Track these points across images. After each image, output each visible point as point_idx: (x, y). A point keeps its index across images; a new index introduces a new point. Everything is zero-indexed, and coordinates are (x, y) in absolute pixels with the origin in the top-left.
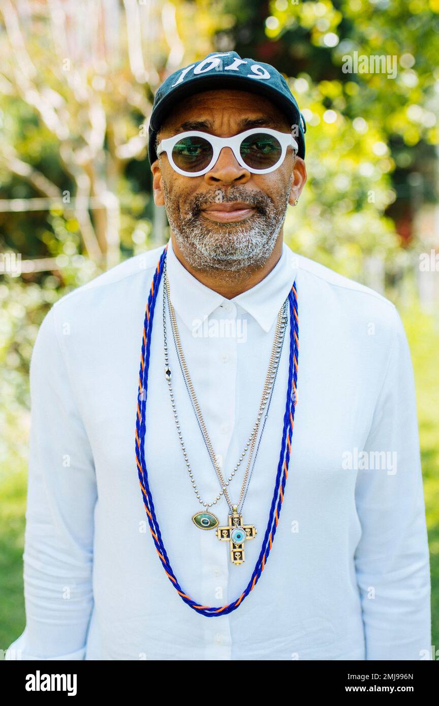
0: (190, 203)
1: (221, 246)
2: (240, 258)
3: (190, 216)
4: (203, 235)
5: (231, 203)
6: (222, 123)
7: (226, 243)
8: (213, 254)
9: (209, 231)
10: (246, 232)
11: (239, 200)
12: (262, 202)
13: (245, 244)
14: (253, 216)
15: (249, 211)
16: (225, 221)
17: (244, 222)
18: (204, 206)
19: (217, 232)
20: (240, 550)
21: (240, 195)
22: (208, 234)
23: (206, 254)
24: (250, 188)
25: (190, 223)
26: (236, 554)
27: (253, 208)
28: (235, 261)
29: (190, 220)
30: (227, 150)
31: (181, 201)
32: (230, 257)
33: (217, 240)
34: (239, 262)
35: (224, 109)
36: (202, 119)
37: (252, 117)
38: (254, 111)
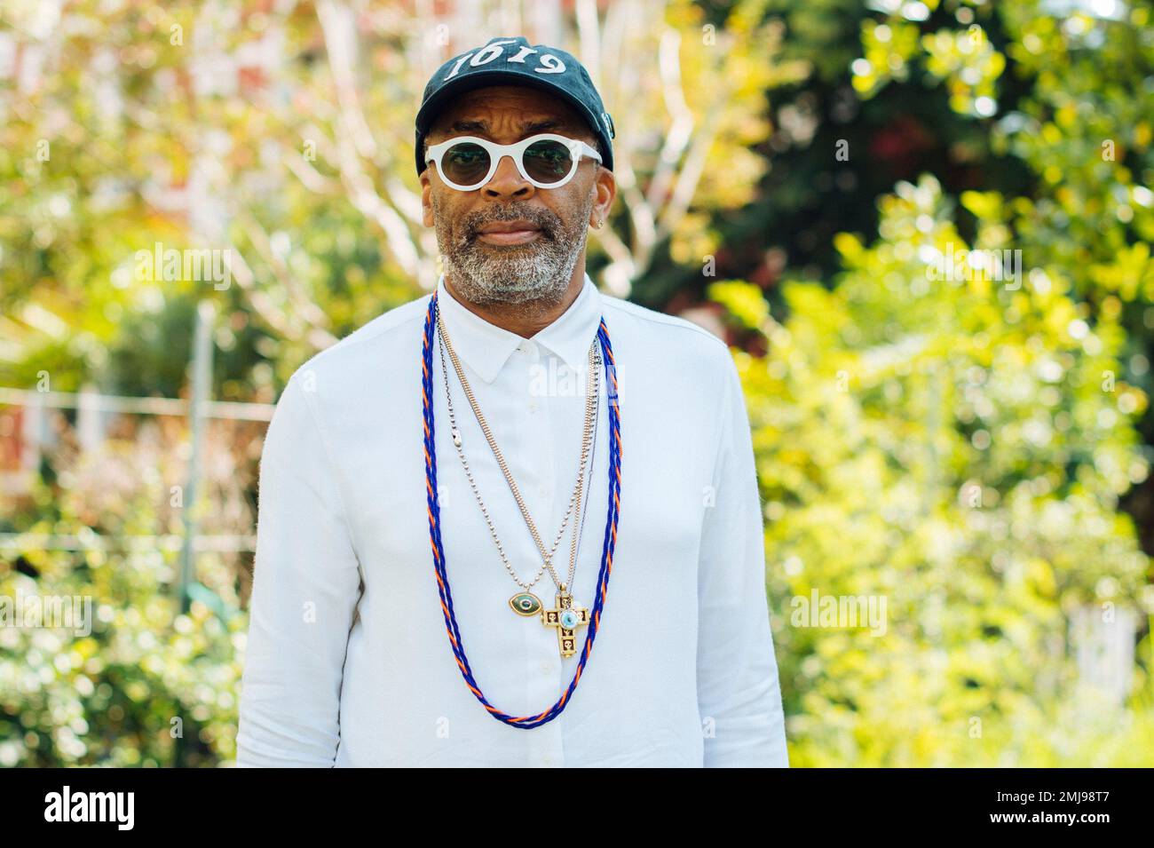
0: (464, 225)
1: (500, 275)
2: (524, 289)
3: (464, 240)
4: (479, 262)
5: (510, 222)
6: (501, 125)
7: (505, 271)
8: (491, 285)
9: (486, 258)
10: (530, 258)
11: (521, 218)
12: (549, 223)
13: (529, 272)
14: (538, 240)
15: (534, 234)
16: (504, 243)
17: (526, 246)
18: (481, 228)
19: (496, 258)
20: (571, 638)
21: (522, 212)
22: (484, 261)
23: (483, 285)
24: (535, 205)
25: (465, 250)
26: (567, 642)
27: (538, 231)
28: (519, 293)
29: (464, 245)
30: (507, 160)
31: (454, 222)
32: (511, 288)
33: (495, 267)
34: (523, 294)
35: (505, 110)
36: (477, 119)
37: (537, 119)
38: (540, 113)
